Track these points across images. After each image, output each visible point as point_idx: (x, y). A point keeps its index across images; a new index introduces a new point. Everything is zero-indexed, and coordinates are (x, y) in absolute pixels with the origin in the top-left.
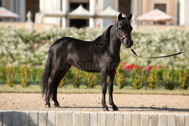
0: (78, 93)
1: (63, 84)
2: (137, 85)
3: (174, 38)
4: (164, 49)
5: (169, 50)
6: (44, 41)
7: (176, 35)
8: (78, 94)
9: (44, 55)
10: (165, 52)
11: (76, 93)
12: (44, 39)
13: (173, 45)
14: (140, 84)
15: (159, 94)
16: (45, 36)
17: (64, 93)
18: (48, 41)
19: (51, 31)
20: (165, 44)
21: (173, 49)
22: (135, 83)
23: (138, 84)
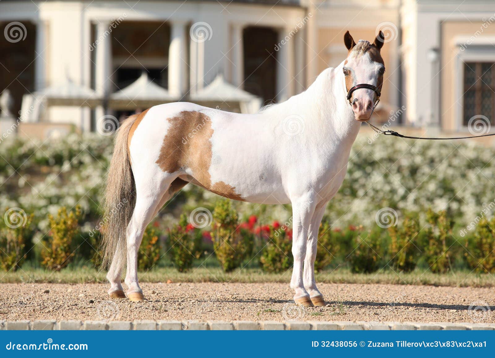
0: (98, 280)
1: (63, 260)
2: (274, 261)
3: (391, 160)
4: (364, 186)
5: (376, 191)
6: (44, 169)
7: (395, 152)
8: (99, 283)
9: (46, 207)
10: (366, 194)
11: (94, 282)
12: (46, 162)
13: (386, 176)
14: (280, 258)
15: (329, 282)
16: (47, 154)
17: (60, 281)
18: (56, 169)
19: (64, 142)
20: (368, 175)
21: (387, 188)
22: (267, 256)
23: (278, 259)
